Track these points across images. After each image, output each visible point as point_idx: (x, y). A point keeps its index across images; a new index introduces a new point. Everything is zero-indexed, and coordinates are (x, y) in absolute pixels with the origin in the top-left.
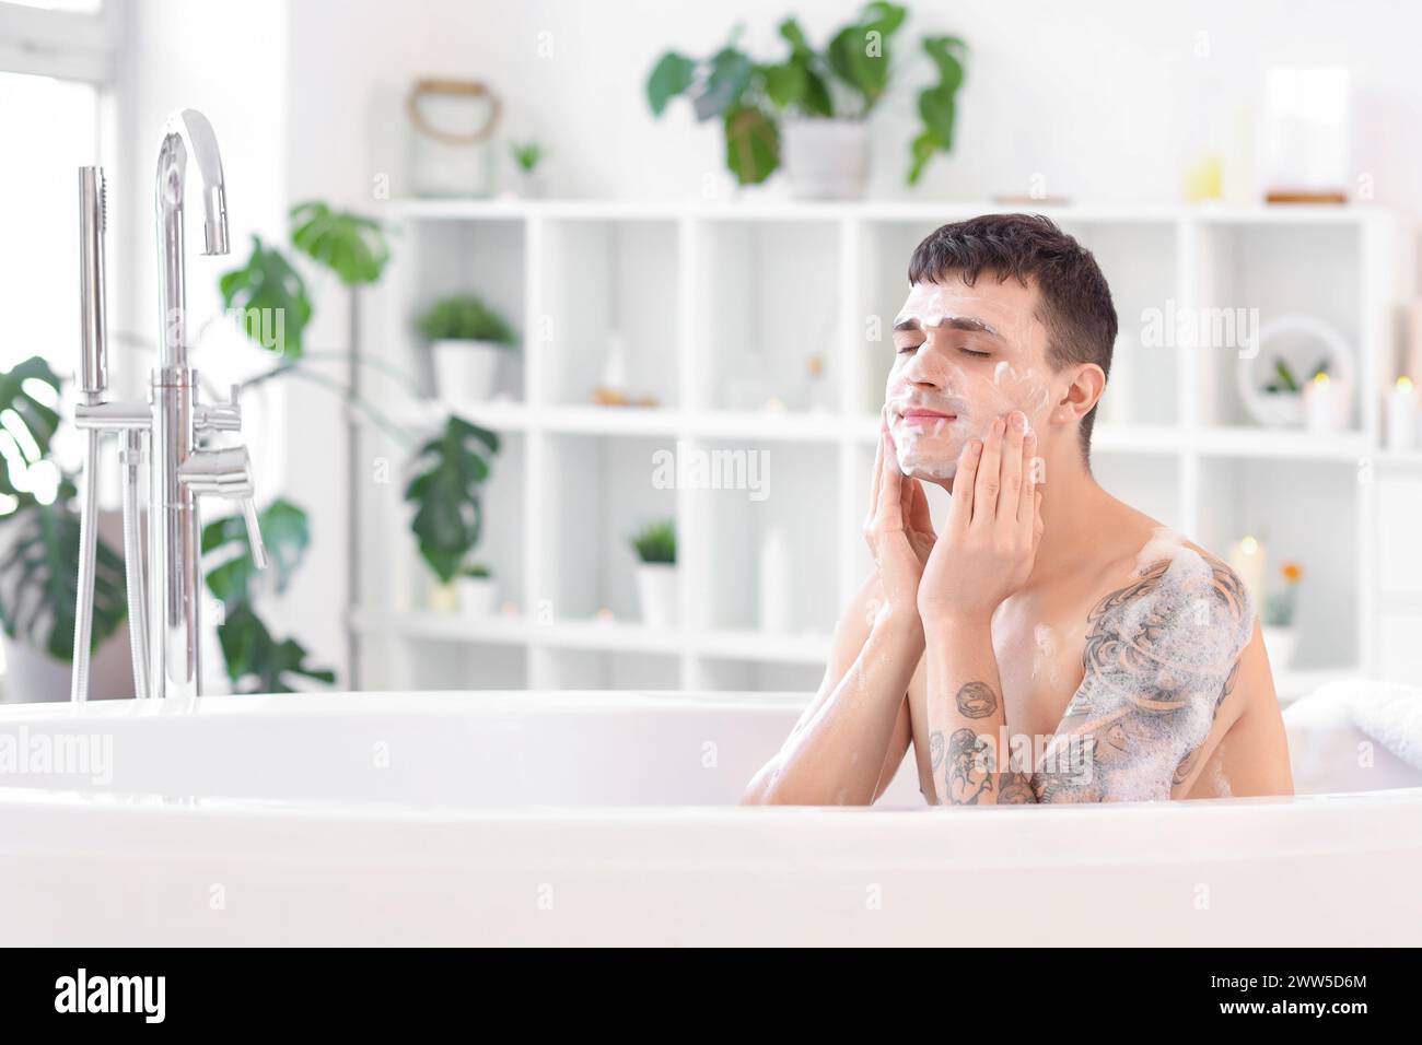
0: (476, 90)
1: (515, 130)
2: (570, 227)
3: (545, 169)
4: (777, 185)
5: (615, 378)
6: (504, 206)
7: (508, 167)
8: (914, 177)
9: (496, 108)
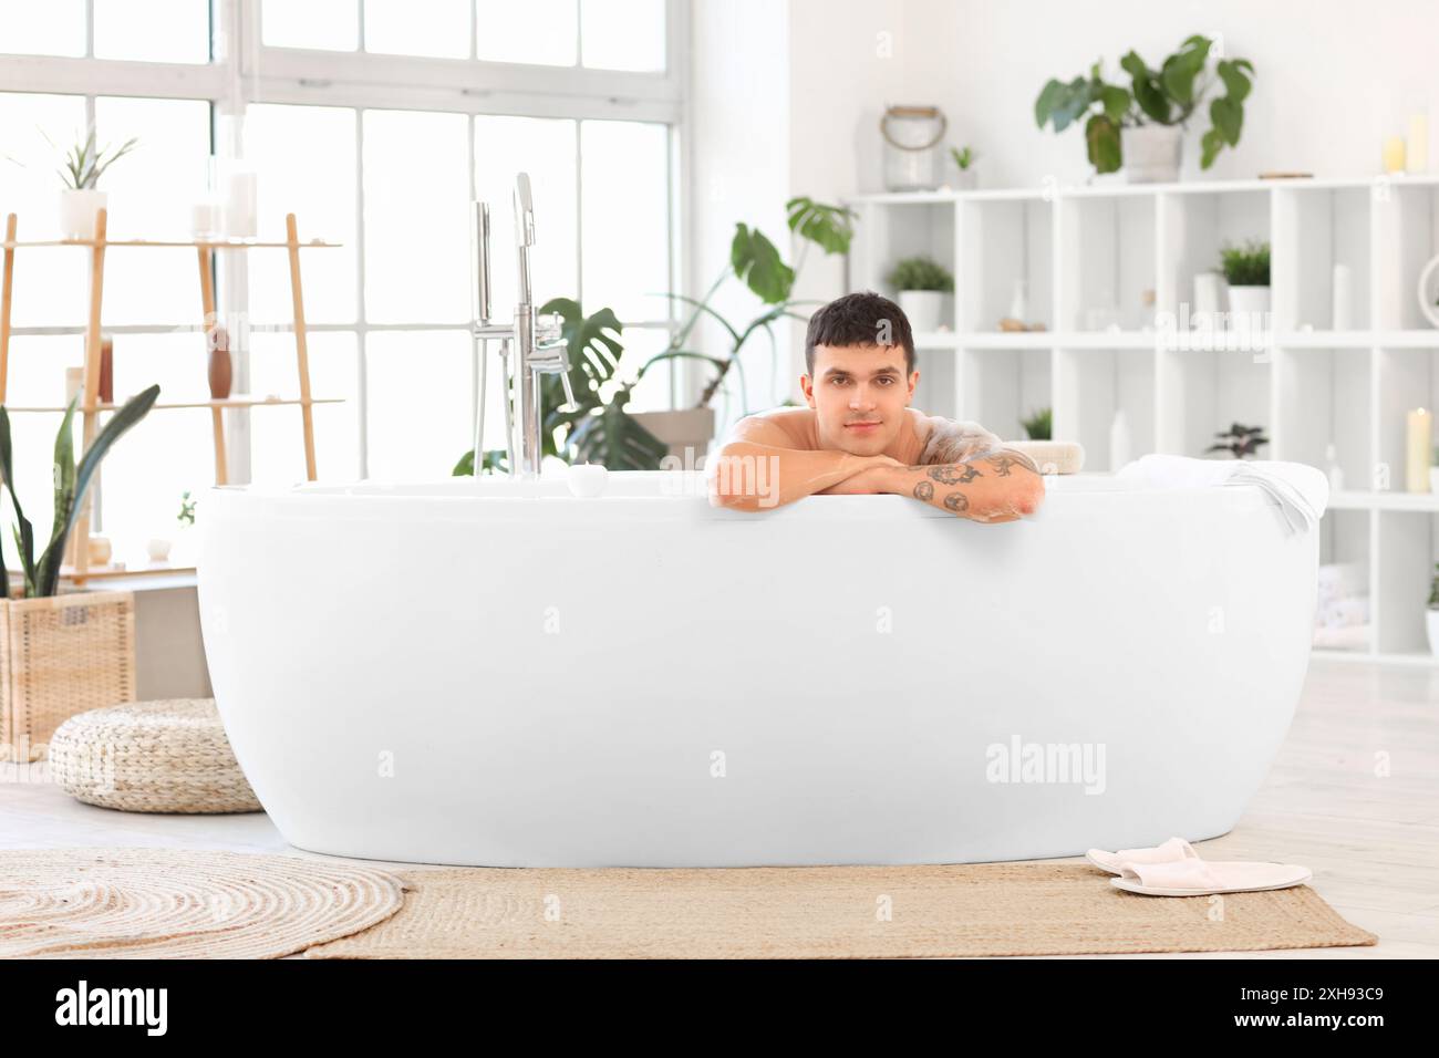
0: (932, 113)
1: (956, 139)
2: (986, 205)
3: (976, 166)
4: (1122, 174)
5: (1017, 313)
6: (944, 195)
7: (953, 166)
8: (1207, 162)
9: (944, 122)
